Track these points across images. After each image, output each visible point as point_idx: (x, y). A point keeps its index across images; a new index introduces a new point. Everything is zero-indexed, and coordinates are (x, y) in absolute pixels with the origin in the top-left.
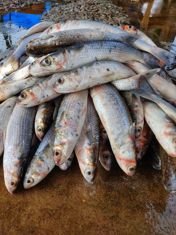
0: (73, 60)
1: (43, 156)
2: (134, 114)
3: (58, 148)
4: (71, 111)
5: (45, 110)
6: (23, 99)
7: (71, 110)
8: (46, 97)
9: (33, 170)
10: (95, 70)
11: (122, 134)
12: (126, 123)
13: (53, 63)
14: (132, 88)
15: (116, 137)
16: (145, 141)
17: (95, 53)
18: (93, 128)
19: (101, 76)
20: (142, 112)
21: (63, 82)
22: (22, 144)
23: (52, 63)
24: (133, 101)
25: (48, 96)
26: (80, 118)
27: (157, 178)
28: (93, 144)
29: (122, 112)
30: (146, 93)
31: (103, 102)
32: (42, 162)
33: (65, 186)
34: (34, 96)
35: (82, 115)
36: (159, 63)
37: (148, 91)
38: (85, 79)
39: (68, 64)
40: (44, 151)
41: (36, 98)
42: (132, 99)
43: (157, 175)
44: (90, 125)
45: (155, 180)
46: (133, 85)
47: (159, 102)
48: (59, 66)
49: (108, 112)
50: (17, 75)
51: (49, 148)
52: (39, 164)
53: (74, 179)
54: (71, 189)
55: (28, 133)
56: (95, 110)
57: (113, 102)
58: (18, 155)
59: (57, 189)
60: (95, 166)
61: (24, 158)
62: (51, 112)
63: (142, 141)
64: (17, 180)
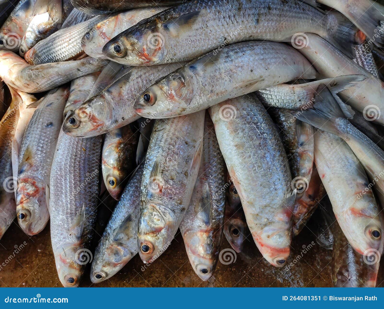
0: (175, 46)
1: (121, 237)
2: (297, 161)
3: (147, 239)
4: (172, 163)
5: (121, 141)
6: (74, 127)
7: (170, 160)
8: (120, 120)
9: (104, 260)
10: (223, 75)
11: (269, 206)
12: (279, 186)
13: (132, 54)
14: (298, 105)
15: (258, 210)
16: (310, 206)
17: (224, 30)
18: (214, 189)
19: (235, 86)
20: (311, 154)
21: (153, 101)
22: (81, 212)
23: (129, 52)
24: (296, 133)
25: (124, 120)
26: (189, 175)
27: (321, 260)
28: (214, 221)
29: (274, 165)
30: (326, 115)
31: (237, 139)
32: (119, 247)
33: (162, 275)
34: (96, 122)
35: (193, 167)
36: (359, 35)
37: (329, 110)
38: (202, 95)
39: (165, 54)
40: (123, 228)
41: (101, 125)
42: (295, 128)
43: (322, 256)
44: (209, 184)
45: (317, 265)
46: (300, 101)
47: (349, 137)
48: (144, 59)
49: (245, 162)
50: (59, 47)
51: (131, 222)
52: (114, 251)
53: (177, 262)
54: (173, 281)
55: (90, 188)
56: (220, 153)
57: (257, 142)
58: (76, 232)
59: (149, 281)
60: (214, 260)
61: (87, 234)
62: (132, 144)
63: (304, 204)
64: (79, 274)
